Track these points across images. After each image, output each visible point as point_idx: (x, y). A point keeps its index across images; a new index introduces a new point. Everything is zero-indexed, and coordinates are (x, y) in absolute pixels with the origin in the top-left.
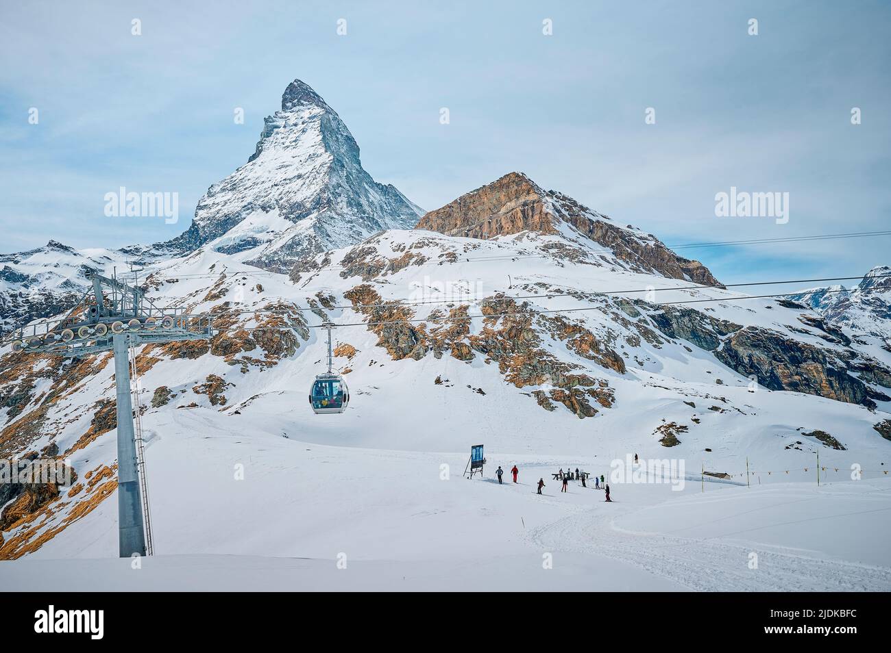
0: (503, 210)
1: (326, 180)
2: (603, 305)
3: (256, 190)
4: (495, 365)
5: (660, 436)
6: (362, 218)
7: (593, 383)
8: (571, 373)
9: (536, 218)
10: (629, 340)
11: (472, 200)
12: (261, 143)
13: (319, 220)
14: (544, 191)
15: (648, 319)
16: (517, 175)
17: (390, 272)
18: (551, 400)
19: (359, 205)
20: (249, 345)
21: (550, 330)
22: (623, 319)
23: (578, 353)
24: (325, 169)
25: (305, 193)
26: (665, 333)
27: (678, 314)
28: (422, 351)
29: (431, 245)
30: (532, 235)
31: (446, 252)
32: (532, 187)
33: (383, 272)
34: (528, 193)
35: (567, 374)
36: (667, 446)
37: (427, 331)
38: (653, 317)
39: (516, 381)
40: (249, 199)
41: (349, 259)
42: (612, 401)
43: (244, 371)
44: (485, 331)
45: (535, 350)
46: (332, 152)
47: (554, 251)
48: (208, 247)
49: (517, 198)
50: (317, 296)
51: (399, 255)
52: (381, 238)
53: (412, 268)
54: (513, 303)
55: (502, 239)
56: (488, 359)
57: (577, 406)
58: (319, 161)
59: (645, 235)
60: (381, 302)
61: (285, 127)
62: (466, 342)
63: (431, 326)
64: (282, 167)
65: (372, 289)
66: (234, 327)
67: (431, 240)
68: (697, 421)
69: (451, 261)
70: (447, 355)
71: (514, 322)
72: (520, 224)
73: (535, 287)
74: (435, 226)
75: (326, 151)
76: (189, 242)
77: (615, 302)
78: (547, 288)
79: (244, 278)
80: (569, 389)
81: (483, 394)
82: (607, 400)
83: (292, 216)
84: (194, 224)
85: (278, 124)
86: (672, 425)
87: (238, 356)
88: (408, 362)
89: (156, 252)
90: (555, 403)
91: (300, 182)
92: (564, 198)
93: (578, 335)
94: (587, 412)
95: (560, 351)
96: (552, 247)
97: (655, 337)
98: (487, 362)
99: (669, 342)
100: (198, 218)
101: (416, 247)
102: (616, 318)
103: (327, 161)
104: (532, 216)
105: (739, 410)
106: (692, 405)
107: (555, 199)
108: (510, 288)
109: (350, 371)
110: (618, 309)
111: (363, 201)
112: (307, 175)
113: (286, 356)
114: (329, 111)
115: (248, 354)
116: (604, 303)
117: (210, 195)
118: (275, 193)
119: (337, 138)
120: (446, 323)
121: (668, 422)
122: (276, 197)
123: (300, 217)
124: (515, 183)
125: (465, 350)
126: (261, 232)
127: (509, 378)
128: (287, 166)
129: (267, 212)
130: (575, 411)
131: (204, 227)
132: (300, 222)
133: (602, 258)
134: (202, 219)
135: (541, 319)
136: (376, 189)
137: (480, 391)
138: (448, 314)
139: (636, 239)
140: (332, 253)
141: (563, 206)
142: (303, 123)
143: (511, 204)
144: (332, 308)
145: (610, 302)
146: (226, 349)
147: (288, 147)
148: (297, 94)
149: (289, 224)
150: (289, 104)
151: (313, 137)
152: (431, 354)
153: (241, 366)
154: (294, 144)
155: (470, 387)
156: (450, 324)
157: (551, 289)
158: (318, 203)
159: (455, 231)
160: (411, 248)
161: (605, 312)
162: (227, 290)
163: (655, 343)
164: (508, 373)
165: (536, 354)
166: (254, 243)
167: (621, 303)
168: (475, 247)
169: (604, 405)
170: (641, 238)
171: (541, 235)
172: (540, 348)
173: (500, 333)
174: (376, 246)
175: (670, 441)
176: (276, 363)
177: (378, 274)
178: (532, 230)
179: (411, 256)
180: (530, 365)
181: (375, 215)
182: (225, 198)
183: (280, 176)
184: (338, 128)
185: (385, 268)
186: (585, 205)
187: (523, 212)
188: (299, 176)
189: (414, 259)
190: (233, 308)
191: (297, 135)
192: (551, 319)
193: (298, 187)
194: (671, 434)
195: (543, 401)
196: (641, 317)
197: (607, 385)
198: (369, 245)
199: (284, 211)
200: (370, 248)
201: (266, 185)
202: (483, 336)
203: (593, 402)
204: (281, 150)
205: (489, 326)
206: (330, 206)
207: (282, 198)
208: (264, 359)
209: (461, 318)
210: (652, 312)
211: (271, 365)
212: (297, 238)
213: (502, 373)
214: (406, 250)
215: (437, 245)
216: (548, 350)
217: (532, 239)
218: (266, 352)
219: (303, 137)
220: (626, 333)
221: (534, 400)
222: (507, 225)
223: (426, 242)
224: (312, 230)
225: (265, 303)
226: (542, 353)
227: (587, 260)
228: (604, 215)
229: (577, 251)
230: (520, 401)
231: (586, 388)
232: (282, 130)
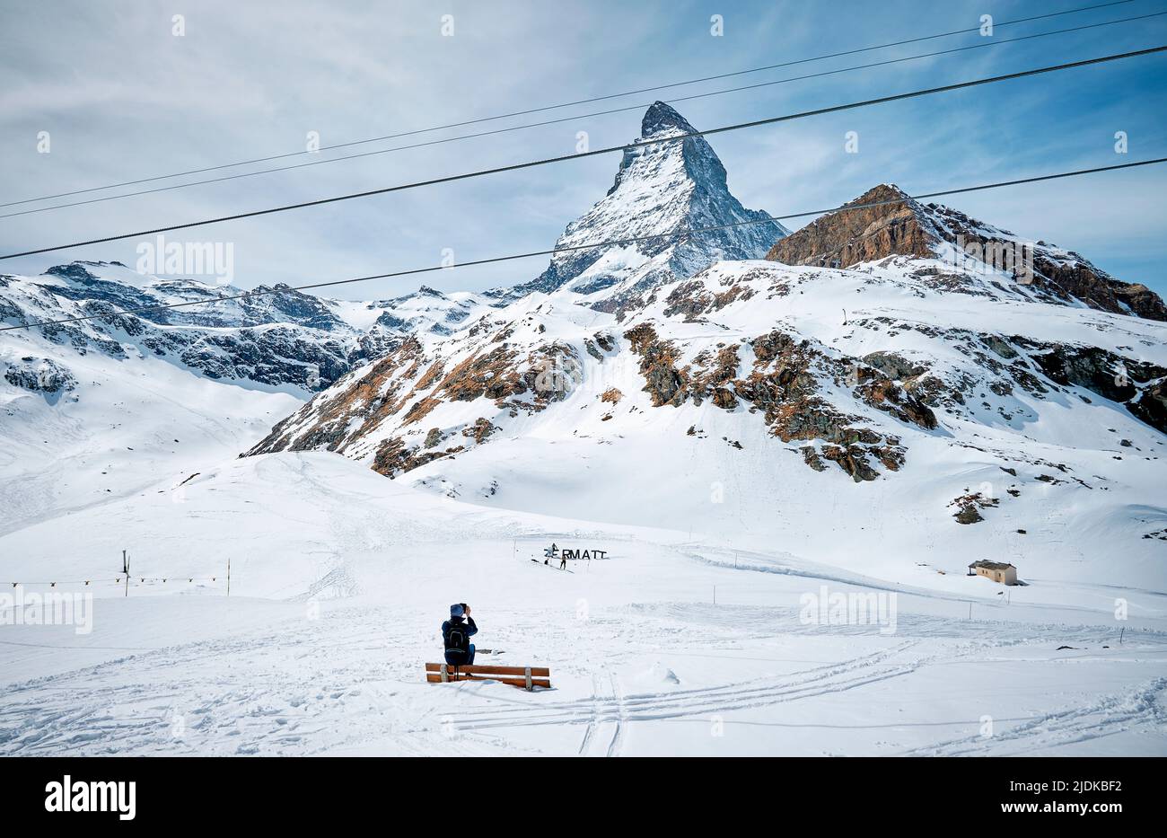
0: (867, 232)
1: (687, 210)
2: (964, 344)
3: (613, 226)
4: (761, 415)
5: (956, 509)
6: (726, 249)
7: (877, 439)
8: (850, 427)
9: (908, 238)
10: (995, 388)
11: (831, 222)
12: (620, 174)
13: (676, 254)
14: (922, 205)
15: (1029, 361)
16: (886, 188)
17: (715, 308)
18: (821, 459)
19: (723, 235)
20: (520, 388)
21: (833, 375)
22: (991, 361)
23: (868, 402)
24: (686, 197)
25: (663, 225)
26: (1053, 379)
27: (1073, 354)
28: (681, 397)
29: (761, 276)
30: (901, 260)
31: (777, 284)
32: (903, 201)
33: (708, 308)
34: (899, 209)
35: (845, 427)
36: (964, 523)
37: (691, 374)
38: (1036, 358)
39: (783, 434)
40: (606, 236)
41: (675, 295)
42: (900, 462)
43: (512, 415)
44: (754, 376)
45: (809, 398)
46: (695, 179)
47: (928, 278)
48: (566, 287)
49: (885, 216)
50: (595, 336)
51: (726, 289)
52: (709, 271)
53: (738, 304)
54: (790, 343)
55: (863, 265)
56: (753, 408)
57: (853, 467)
58: (680, 189)
59: (1063, 253)
60: (656, 342)
61: (644, 155)
62: (729, 387)
63: (696, 368)
64: (642, 198)
65: (652, 327)
66: (508, 369)
67: (762, 271)
68: (1015, 493)
69: (782, 294)
70: (707, 402)
71: (788, 364)
72: (887, 247)
73: (876, 322)
74: (787, 255)
75: (688, 178)
76: (547, 284)
77: (982, 340)
78: (890, 324)
79: (530, 319)
80: (847, 445)
81: (740, 447)
82: (893, 461)
83: (650, 251)
84: (552, 264)
85: (637, 152)
86: (976, 497)
87: (508, 399)
88: (668, 409)
89: (517, 294)
90: (827, 462)
91: (659, 214)
92: (949, 213)
93: (871, 381)
94: (864, 473)
95: (841, 400)
96: (925, 274)
97: (1036, 384)
98: (752, 411)
99: (1057, 389)
100: (556, 258)
101: (745, 280)
102: (981, 359)
103: (688, 188)
104: (903, 237)
105: (1082, 482)
106: (1012, 472)
107: (936, 213)
108: (845, 324)
109: (611, 417)
110: (984, 347)
111: (729, 230)
112: (666, 207)
113: (555, 400)
114: (693, 133)
115: (518, 397)
116: (967, 341)
117: (569, 233)
118: (633, 228)
119: (702, 162)
120: (712, 365)
121: (972, 492)
122: (634, 231)
123: (657, 252)
124: (883, 198)
125: (727, 397)
126: (618, 270)
127: (774, 430)
128: (646, 197)
129: (625, 248)
130: (850, 473)
131: (561, 267)
132: (657, 257)
133: (995, 284)
134: (560, 259)
135: (822, 362)
136: (746, 216)
137: (737, 445)
138: (716, 355)
139: (1048, 259)
140: (659, 289)
141: (947, 221)
142: (664, 149)
143: (876, 225)
144: (609, 349)
145: (975, 339)
146: (497, 392)
147: (647, 176)
148: (659, 116)
149: (646, 259)
150: (650, 130)
151: (674, 163)
152: (691, 400)
153: (510, 409)
154: (654, 172)
155: (725, 439)
156: (716, 367)
157: (896, 324)
158: (677, 235)
159: (810, 258)
160: (739, 281)
161: (965, 353)
162: (512, 331)
163: (1035, 392)
164: (774, 425)
165: (810, 402)
166: (610, 281)
167: (990, 341)
168: (812, 277)
169: (889, 468)
170: (1057, 258)
171: (913, 259)
172: (815, 396)
173: (770, 378)
174: (704, 280)
175: (969, 515)
176: (544, 408)
177: (702, 311)
178: (902, 254)
179: (737, 290)
180: (801, 416)
181: (742, 245)
182: (584, 236)
183: (639, 208)
184: (703, 152)
185: (710, 305)
186: (978, 219)
187: (891, 233)
188: (659, 208)
189: (741, 294)
190: (510, 349)
191: (657, 163)
192: (837, 361)
193: (657, 220)
194: (972, 507)
195: (812, 459)
196: (1018, 359)
197: (897, 442)
198: (696, 280)
199: (642, 246)
200: (697, 282)
201: (624, 220)
202: (751, 381)
203: (874, 463)
204: (641, 181)
205: (759, 370)
206: (690, 238)
207: (640, 233)
208: (534, 404)
209: (729, 360)
210: (1036, 352)
211: (539, 409)
212: (651, 274)
213: (767, 424)
214: (735, 283)
215: (769, 276)
216: (827, 398)
217: (900, 264)
218: (537, 396)
219: (664, 164)
220: (992, 377)
221: (801, 457)
222: (870, 249)
223: (757, 273)
224: (668, 265)
225: (541, 345)
226: (817, 402)
227: (971, 288)
228: (1005, 229)
229: (959, 277)
230: (785, 458)
231: (869, 445)
232: (641, 158)
